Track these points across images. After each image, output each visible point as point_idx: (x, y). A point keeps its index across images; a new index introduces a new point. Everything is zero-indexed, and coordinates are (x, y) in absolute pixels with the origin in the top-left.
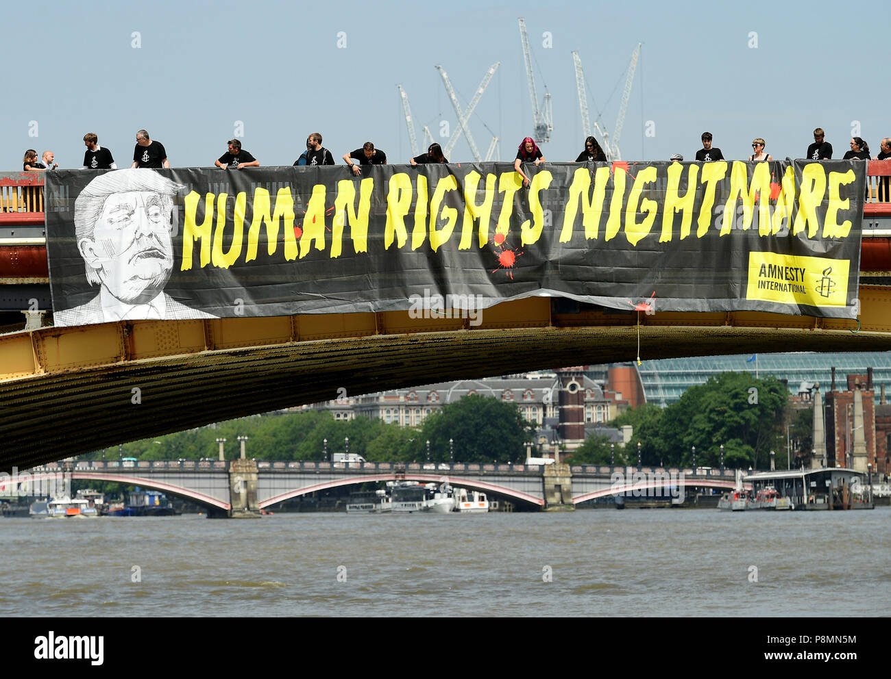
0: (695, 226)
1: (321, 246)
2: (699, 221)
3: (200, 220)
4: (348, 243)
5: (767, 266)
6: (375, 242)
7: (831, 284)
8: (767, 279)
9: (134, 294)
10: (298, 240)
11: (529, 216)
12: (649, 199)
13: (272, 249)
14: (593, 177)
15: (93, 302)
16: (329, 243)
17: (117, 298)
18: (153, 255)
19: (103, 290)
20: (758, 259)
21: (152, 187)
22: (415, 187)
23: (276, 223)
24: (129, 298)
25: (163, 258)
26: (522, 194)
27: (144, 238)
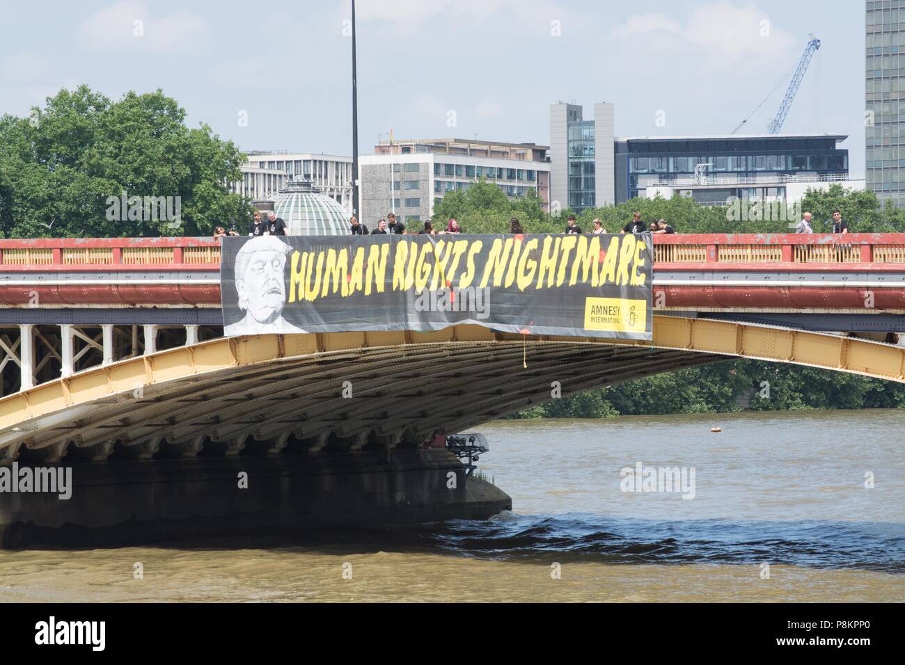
0: (556, 278)
1: (360, 288)
2: (558, 276)
3: (299, 270)
4: (374, 286)
5: (595, 307)
6: (388, 285)
7: (636, 317)
8: (596, 316)
9: (265, 317)
10: (349, 283)
11: (466, 270)
12: (532, 260)
13: (335, 290)
14: (503, 245)
15: (243, 321)
16: (364, 285)
17: (255, 319)
18: (275, 292)
19: (248, 312)
20: (591, 302)
21: (276, 248)
22: (409, 249)
23: (339, 271)
24: (262, 320)
25: (280, 294)
26: (464, 257)
27: (270, 281)
